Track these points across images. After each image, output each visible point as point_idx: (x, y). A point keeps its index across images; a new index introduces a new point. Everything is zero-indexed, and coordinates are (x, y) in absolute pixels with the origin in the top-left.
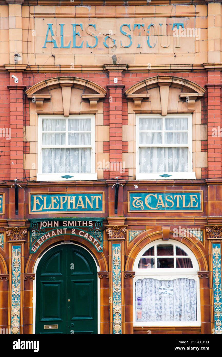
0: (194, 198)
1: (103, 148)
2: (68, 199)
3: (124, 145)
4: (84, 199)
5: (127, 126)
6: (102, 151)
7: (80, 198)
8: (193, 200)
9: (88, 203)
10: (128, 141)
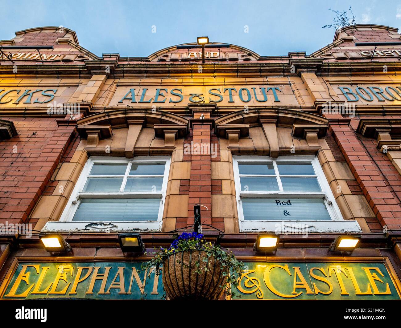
0: (374, 274)
1: (179, 188)
2: (92, 273)
3: (216, 185)
4: (127, 274)
5: (218, 163)
6: (177, 192)
7: (121, 270)
8: (373, 277)
9: (135, 282)
10: (221, 180)
